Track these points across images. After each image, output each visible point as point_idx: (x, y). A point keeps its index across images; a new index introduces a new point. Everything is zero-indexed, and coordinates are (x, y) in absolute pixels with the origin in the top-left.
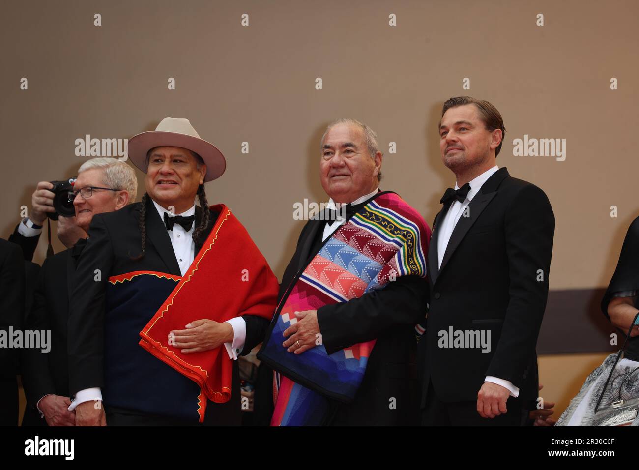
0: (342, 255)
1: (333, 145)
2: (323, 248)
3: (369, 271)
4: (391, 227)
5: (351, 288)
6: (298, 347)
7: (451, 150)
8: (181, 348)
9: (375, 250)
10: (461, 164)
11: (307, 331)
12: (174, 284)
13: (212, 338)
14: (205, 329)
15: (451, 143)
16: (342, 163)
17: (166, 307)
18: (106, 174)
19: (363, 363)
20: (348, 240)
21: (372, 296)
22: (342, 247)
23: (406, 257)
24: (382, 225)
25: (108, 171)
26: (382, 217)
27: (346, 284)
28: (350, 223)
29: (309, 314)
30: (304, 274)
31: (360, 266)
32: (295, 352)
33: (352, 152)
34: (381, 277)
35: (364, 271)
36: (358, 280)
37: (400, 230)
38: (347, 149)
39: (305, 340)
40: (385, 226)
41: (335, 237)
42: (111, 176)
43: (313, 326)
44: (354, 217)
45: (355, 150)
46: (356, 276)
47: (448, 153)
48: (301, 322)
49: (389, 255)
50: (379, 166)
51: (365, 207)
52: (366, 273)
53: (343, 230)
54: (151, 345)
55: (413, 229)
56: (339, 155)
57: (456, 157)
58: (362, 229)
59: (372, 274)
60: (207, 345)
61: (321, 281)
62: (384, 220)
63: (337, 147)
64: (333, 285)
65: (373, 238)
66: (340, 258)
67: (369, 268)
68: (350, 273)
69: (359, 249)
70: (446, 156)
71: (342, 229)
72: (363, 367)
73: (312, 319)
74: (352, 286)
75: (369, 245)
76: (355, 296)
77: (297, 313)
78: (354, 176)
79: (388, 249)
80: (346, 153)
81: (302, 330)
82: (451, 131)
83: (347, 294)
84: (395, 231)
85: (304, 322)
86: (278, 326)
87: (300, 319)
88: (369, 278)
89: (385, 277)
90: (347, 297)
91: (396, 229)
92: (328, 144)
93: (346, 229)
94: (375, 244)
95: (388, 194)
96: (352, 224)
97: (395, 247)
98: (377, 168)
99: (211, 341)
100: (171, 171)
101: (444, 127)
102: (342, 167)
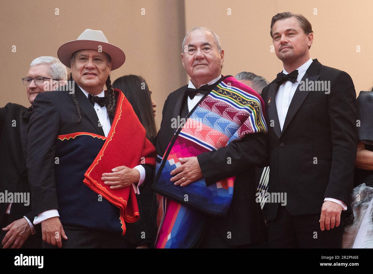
0: (209, 118)
1: (196, 44)
2: (193, 114)
3: (229, 129)
4: (239, 99)
5: (218, 141)
6: (184, 181)
7: (285, 48)
8: (109, 185)
9: (231, 115)
10: (291, 57)
11: (191, 171)
12: (103, 142)
13: (129, 179)
14: (125, 173)
15: (283, 44)
16: (203, 56)
17: (100, 157)
18: (52, 69)
19: (231, 191)
20: (211, 108)
21: (235, 146)
22: (207, 113)
23: (256, 120)
24: (233, 98)
25: (52, 66)
26: (232, 93)
27: (215, 138)
28: (209, 97)
29: (192, 160)
30: (181, 132)
31: (223, 126)
32: (181, 185)
33: (209, 49)
34: (241, 133)
35: (227, 129)
36: (222, 135)
37: (247, 101)
38: (205, 46)
39: (189, 177)
40: (235, 98)
41: (201, 106)
42: (55, 70)
43: (195, 167)
44: (211, 93)
45: (210, 48)
46: (221, 132)
47: (282, 51)
48: (185, 165)
49: (243, 118)
50: (223, 60)
51: (218, 86)
52: (228, 130)
53: (205, 102)
54: (91, 182)
55: (256, 100)
56: (201, 51)
57: (288, 53)
58: (219, 101)
59: (233, 131)
60: (126, 184)
61: (196, 136)
62: (234, 95)
63: (199, 45)
64: (205, 140)
65: (228, 107)
66: (207, 121)
67: (229, 127)
68: (216, 131)
69: (220, 114)
70: (281, 52)
71: (205, 100)
72: (231, 194)
73: (194, 162)
74: (219, 139)
75: (226, 111)
76: (221, 146)
77: (180, 159)
78: (211, 65)
79: (242, 114)
80: (205, 50)
81: (187, 170)
82: (283, 36)
83: (216, 145)
84: (243, 102)
85: (187, 164)
86: (166, 168)
87: (183, 163)
88: (230, 133)
89: (244, 133)
90: (216, 147)
91: (244, 100)
92: (191, 44)
93: (207, 101)
94: (230, 111)
95: (230, 77)
96: (210, 97)
97: (246, 113)
98: (222, 60)
99: (128, 181)
100: (94, 67)
101: (277, 34)
102: (202, 59)
